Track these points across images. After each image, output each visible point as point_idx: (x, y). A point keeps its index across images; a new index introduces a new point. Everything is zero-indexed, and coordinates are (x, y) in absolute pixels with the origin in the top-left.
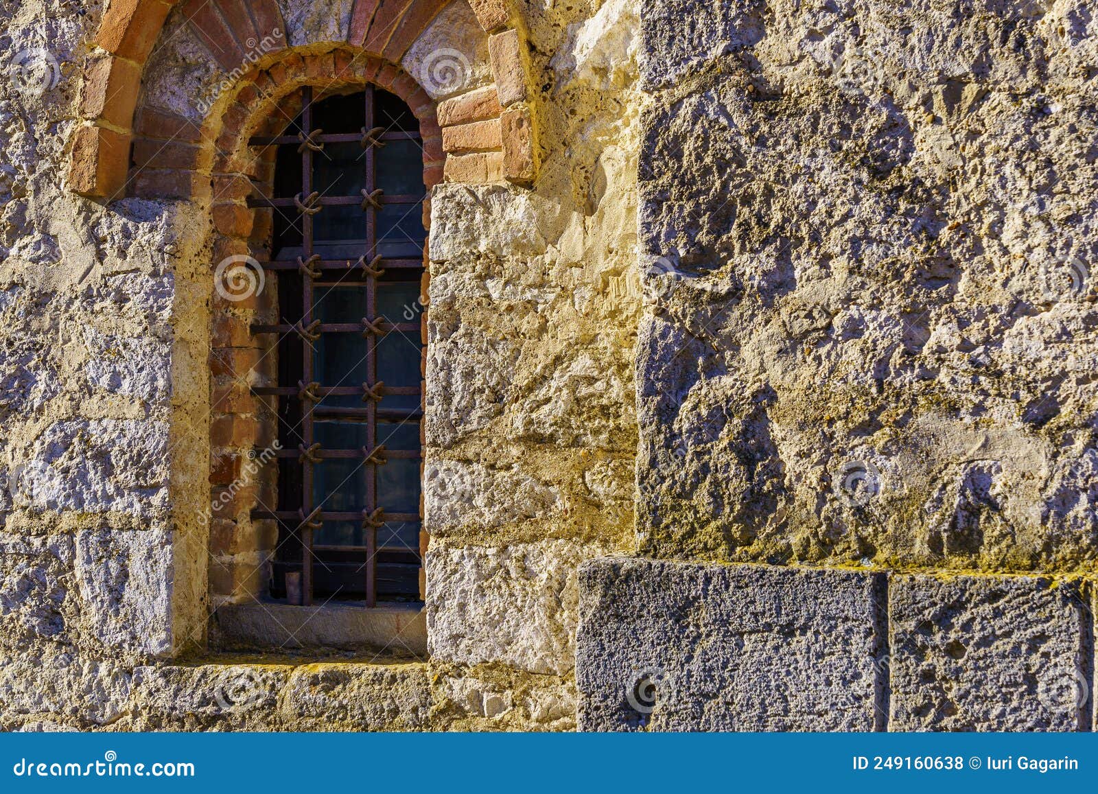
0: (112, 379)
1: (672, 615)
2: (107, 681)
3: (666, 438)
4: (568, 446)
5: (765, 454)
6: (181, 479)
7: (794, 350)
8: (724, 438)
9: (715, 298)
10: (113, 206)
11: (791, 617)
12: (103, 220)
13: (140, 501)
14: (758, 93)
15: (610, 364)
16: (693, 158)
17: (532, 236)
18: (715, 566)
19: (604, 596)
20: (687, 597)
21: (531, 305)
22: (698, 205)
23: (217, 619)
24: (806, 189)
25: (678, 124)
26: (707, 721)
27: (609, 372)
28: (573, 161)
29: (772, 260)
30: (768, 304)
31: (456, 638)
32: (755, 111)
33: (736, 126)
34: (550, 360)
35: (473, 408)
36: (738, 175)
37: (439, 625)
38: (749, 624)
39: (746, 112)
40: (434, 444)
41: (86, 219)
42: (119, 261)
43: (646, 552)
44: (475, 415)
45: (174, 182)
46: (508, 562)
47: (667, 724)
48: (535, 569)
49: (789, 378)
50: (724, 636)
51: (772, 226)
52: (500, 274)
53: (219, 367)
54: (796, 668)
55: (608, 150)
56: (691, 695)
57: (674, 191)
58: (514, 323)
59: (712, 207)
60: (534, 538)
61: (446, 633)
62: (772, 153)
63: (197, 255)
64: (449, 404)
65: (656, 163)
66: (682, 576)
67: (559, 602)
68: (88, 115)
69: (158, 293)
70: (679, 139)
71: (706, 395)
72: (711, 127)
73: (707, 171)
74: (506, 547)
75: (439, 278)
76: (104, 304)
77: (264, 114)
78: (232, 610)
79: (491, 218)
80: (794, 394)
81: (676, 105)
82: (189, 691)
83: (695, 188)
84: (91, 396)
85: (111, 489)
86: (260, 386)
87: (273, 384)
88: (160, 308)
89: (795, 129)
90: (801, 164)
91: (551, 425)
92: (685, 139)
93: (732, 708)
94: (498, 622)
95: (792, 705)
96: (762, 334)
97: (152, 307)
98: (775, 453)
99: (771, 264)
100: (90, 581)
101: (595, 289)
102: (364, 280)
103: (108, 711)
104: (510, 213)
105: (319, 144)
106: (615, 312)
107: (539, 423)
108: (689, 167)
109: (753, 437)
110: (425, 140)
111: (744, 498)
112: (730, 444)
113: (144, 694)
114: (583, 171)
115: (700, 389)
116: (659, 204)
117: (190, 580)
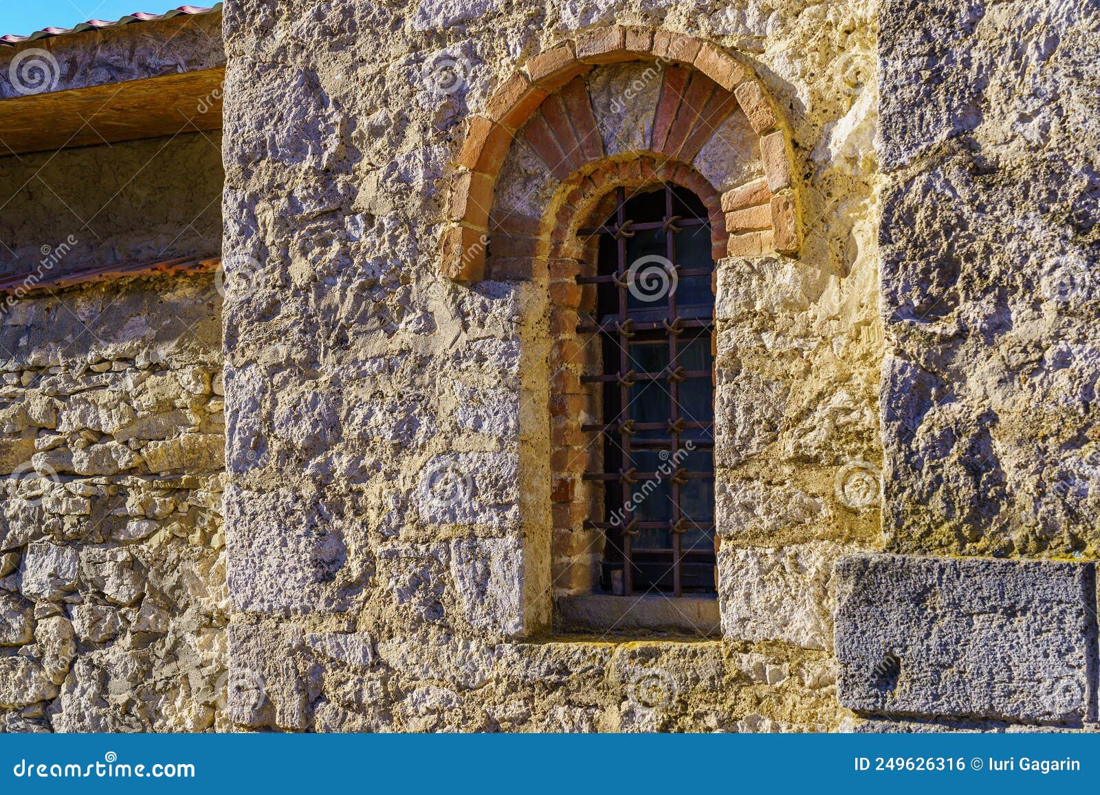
0: (475, 421)
1: (913, 600)
2: (476, 656)
3: (905, 455)
4: (831, 465)
5: (989, 467)
6: (529, 497)
7: (1012, 380)
8: (954, 453)
9: (944, 339)
10: (474, 287)
11: (1013, 601)
12: (467, 299)
13: (498, 515)
14: (978, 169)
15: (863, 398)
16: (924, 225)
17: (798, 296)
18: (948, 559)
19: (856, 585)
20: (925, 585)
21: (798, 352)
22: (928, 263)
23: (559, 607)
24: (1019, 245)
25: (911, 199)
26: (944, 687)
27: (862, 404)
28: (830, 233)
29: (992, 306)
30: (990, 342)
31: (743, 621)
32: (975, 183)
33: (959, 197)
34: (813, 396)
35: (753, 435)
36: (962, 237)
37: (729, 610)
38: (977, 607)
39: (967, 184)
40: (723, 466)
41: (454, 301)
42: (479, 330)
43: (891, 549)
44: (755, 442)
45: (520, 266)
46: (783, 560)
47: (911, 689)
48: (805, 564)
49: (1008, 402)
50: (956, 617)
51: (991, 277)
52: (772, 328)
53: (557, 409)
54: (1018, 643)
55: (858, 224)
56: (930, 665)
57: (909, 253)
58: (785, 367)
59: (940, 264)
60: (805, 540)
61: (736, 617)
62: (991, 217)
63: (538, 323)
64: (734, 434)
65: (893, 231)
66: (920, 567)
67: (825, 591)
68: (455, 218)
69: (508, 353)
70: (912, 211)
71: (938, 419)
72: (938, 200)
73: (936, 235)
74: (782, 548)
75: (723, 333)
76: (468, 364)
77: (588, 211)
78: (571, 600)
79: (764, 284)
80: (1013, 416)
81: (909, 183)
82: (537, 663)
83: (926, 250)
84: (460, 434)
85: (476, 507)
86: (589, 424)
87: (599, 422)
88: (511, 365)
89: (1009, 197)
90: (1015, 226)
91: (816, 448)
92: (916, 211)
93: (964, 676)
94: (777, 608)
95: (1015, 674)
96: (984, 367)
97: (504, 364)
98: (998, 465)
99: (991, 309)
100: (462, 578)
101: (849, 337)
102: (667, 338)
103: (477, 678)
104: (780, 279)
105: (630, 232)
106: (866, 355)
107: (806, 447)
108: (922, 232)
109: (979, 452)
110: (712, 224)
111: (972, 504)
112: (960, 459)
113: (504, 666)
114: (838, 242)
115: (933, 414)
116: (897, 264)
117: (537, 577)
